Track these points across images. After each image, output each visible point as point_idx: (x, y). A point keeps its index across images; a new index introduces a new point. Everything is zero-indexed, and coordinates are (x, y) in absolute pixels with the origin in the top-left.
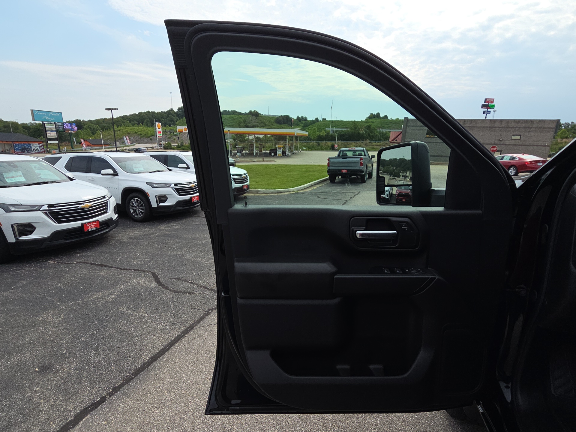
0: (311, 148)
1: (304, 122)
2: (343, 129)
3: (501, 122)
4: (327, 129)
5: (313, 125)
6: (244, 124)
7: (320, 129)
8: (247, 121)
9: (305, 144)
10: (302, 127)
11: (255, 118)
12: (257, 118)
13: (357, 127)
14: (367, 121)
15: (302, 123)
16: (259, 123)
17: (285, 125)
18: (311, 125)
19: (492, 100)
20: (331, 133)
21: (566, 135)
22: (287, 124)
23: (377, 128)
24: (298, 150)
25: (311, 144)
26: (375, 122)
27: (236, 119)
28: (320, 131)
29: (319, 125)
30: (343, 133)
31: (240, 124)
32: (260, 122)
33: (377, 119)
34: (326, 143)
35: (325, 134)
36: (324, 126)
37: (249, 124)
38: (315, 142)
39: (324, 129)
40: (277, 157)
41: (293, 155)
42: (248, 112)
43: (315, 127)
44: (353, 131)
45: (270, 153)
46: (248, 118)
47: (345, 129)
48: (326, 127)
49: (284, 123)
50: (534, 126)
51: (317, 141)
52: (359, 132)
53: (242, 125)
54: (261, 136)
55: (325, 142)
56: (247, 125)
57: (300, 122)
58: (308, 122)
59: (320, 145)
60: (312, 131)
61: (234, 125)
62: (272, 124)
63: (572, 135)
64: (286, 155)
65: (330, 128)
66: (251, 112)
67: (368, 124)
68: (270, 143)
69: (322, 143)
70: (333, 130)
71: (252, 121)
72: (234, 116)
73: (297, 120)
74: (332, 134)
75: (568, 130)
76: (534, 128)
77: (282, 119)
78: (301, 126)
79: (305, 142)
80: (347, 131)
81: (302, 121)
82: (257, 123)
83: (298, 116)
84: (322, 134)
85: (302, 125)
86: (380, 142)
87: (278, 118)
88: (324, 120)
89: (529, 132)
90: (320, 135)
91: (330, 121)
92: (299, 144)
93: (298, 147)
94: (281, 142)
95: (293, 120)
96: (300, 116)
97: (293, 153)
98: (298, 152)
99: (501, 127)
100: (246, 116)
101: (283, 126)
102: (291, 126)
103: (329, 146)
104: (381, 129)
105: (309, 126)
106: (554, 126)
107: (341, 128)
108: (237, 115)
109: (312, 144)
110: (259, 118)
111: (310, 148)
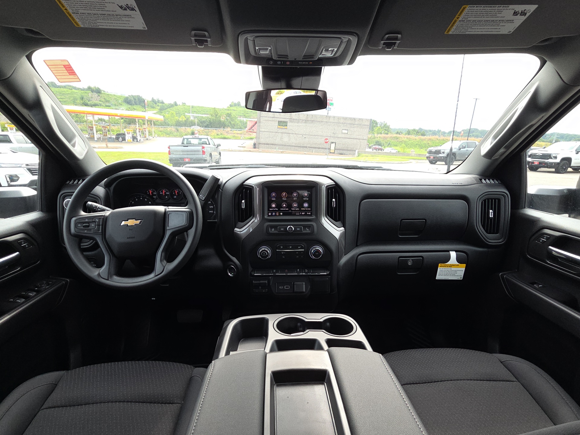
0: (169, 135)
1: (160, 104)
2: (204, 116)
3: (334, 118)
4: (186, 114)
5: (171, 108)
6: (81, 101)
7: (178, 114)
8: (84, 97)
9: (162, 129)
10: (158, 110)
11: (96, 95)
12: (99, 96)
13: (218, 114)
14: (228, 108)
15: (158, 106)
16: (103, 102)
17: (137, 106)
18: (169, 109)
19: (332, 99)
20: (192, 118)
21: (381, 131)
22: (140, 106)
23: (238, 117)
24: (153, 136)
25: (168, 129)
26: (237, 110)
27: (69, 94)
28: (180, 116)
29: (178, 110)
30: (203, 120)
31: (76, 101)
32: (103, 100)
33: (238, 107)
34: (186, 129)
35: (184, 119)
36: (184, 110)
37: (89, 101)
38: (173, 128)
39: (184, 113)
40: (126, 143)
41: (147, 141)
42: (86, 87)
43: (173, 111)
44: (214, 118)
45: (117, 139)
46: (86, 94)
47: (206, 116)
48: (186, 112)
49: (136, 104)
50: (356, 123)
51: (176, 127)
52: (220, 119)
53: (79, 102)
54: (106, 118)
55: (184, 127)
56: (86, 103)
57: (156, 104)
58: (166, 105)
59: (179, 131)
60: (170, 115)
61: (67, 101)
62: (120, 104)
63: (384, 131)
64: (137, 141)
65: (190, 113)
66: (89, 88)
67: (229, 112)
68: (118, 126)
69: (181, 129)
70: (194, 116)
71: (92, 98)
72: (65, 90)
73: (152, 102)
74: (192, 120)
75: (382, 128)
76: (356, 125)
77: (132, 99)
78: (157, 108)
79: (162, 127)
80: (208, 117)
81: (158, 103)
82: (101, 101)
83: (153, 98)
84: (180, 119)
85: (159, 108)
86: (241, 131)
87: (127, 97)
88: (184, 104)
89: (353, 127)
90: (179, 120)
91: (189, 106)
92: (154, 129)
93: (152, 132)
94: (132, 126)
95: (146, 101)
96: (155, 98)
97: (147, 139)
98: (153, 137)
99: (334, 123)
100: (83, 92)
101: (135, 108)
102: (145, 109)
103: (189, 133)
104: (242, 118)
105: (167, 110)
106: (368, 123)
107: (202, 114)
108: (70, 89)
109: (170, 130)
110: (102, 95)
111: (167, 134)
